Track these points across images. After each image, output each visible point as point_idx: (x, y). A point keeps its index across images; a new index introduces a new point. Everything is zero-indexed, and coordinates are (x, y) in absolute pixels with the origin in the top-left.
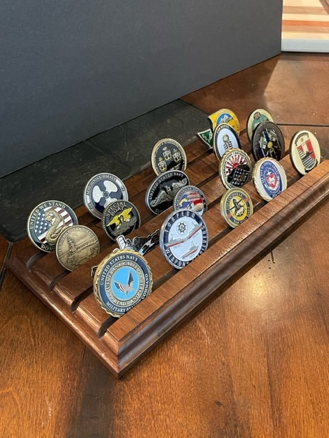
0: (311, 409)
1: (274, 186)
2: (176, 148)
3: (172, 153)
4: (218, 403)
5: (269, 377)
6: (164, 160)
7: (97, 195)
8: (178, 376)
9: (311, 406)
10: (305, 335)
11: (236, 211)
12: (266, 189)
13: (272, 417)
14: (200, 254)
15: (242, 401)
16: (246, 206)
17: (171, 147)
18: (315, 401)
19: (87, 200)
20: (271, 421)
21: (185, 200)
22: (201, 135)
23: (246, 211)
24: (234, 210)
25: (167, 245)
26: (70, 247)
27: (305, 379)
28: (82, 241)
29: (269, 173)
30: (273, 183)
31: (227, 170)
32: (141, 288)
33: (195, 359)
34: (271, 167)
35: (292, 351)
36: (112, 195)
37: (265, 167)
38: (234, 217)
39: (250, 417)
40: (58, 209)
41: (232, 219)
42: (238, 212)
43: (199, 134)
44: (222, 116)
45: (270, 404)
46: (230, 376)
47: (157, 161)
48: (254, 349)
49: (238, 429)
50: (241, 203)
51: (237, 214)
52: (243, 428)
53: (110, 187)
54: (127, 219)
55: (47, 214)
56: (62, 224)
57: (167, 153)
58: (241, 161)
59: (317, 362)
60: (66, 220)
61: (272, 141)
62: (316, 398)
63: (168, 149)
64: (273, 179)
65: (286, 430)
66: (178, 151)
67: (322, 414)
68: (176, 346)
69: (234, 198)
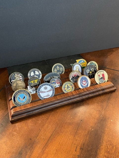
0: (55, 152)
1: (85, 85)
2: (62, 67)
3: (60, 68)
4: (31, 139)
5: (49, 138)
6: (56, 69)
7: (32, 74)
8: (26, 128)
9: (56, 151)
10: (68, 130)
11: (67, 88)
12: (81, 85)
13: (42, 149)
14: (50, 97)
15: (37, 141)
16: (71, 88)
17: (60, 66)
18: (58, 150)
19: (29, 75)
20: (41, 150)
21: (54, 81)
22: (72, 65)
23: (71, 89)
24: (66, 88)
25: (39, 92)
26: (16, 85)
27: (60, 143)
28: (20, 84)
29: (84, 80)
30: (85, 84)
31: (72, 76)
32: (27, 101)
33: (33, 125)
34: (85, 79)
35: (61, 133)
36: (37, 75)
37: (83, 78)
38: (66, 90)
39: (36, 146)
40: (19, 75)
41: (65, 90)
42: (68, 89)
43: (71, 64)
44: (81, 61)
45: (44, 145)
46: (39, 133)
47: (54, 69)
48: (51, 129)
49: (31, 148)
50: (70, 87)
51: (67, 89)
52: (32, 148)
53: (37, 73)
54: (36, 82)
55: (16, 75)
56: (19, 79)
57: (58, 68)
58: (78, 75)
59: (67, 139)
60: (21, 78)
61: (92, 71)
62: (59, 149)
63: (59, 67)
64: (85, 82)
65: (44, 154)
66: (62, 68)
67: (57, 154)
68: (31, 120)
69: (68, 84)
